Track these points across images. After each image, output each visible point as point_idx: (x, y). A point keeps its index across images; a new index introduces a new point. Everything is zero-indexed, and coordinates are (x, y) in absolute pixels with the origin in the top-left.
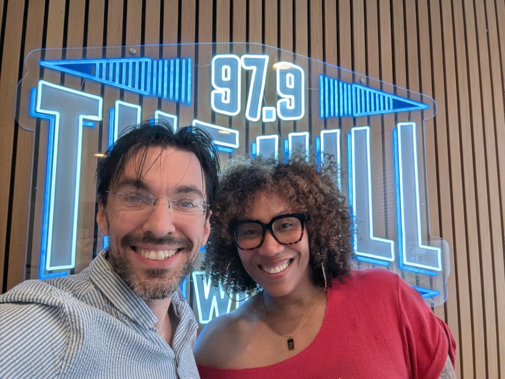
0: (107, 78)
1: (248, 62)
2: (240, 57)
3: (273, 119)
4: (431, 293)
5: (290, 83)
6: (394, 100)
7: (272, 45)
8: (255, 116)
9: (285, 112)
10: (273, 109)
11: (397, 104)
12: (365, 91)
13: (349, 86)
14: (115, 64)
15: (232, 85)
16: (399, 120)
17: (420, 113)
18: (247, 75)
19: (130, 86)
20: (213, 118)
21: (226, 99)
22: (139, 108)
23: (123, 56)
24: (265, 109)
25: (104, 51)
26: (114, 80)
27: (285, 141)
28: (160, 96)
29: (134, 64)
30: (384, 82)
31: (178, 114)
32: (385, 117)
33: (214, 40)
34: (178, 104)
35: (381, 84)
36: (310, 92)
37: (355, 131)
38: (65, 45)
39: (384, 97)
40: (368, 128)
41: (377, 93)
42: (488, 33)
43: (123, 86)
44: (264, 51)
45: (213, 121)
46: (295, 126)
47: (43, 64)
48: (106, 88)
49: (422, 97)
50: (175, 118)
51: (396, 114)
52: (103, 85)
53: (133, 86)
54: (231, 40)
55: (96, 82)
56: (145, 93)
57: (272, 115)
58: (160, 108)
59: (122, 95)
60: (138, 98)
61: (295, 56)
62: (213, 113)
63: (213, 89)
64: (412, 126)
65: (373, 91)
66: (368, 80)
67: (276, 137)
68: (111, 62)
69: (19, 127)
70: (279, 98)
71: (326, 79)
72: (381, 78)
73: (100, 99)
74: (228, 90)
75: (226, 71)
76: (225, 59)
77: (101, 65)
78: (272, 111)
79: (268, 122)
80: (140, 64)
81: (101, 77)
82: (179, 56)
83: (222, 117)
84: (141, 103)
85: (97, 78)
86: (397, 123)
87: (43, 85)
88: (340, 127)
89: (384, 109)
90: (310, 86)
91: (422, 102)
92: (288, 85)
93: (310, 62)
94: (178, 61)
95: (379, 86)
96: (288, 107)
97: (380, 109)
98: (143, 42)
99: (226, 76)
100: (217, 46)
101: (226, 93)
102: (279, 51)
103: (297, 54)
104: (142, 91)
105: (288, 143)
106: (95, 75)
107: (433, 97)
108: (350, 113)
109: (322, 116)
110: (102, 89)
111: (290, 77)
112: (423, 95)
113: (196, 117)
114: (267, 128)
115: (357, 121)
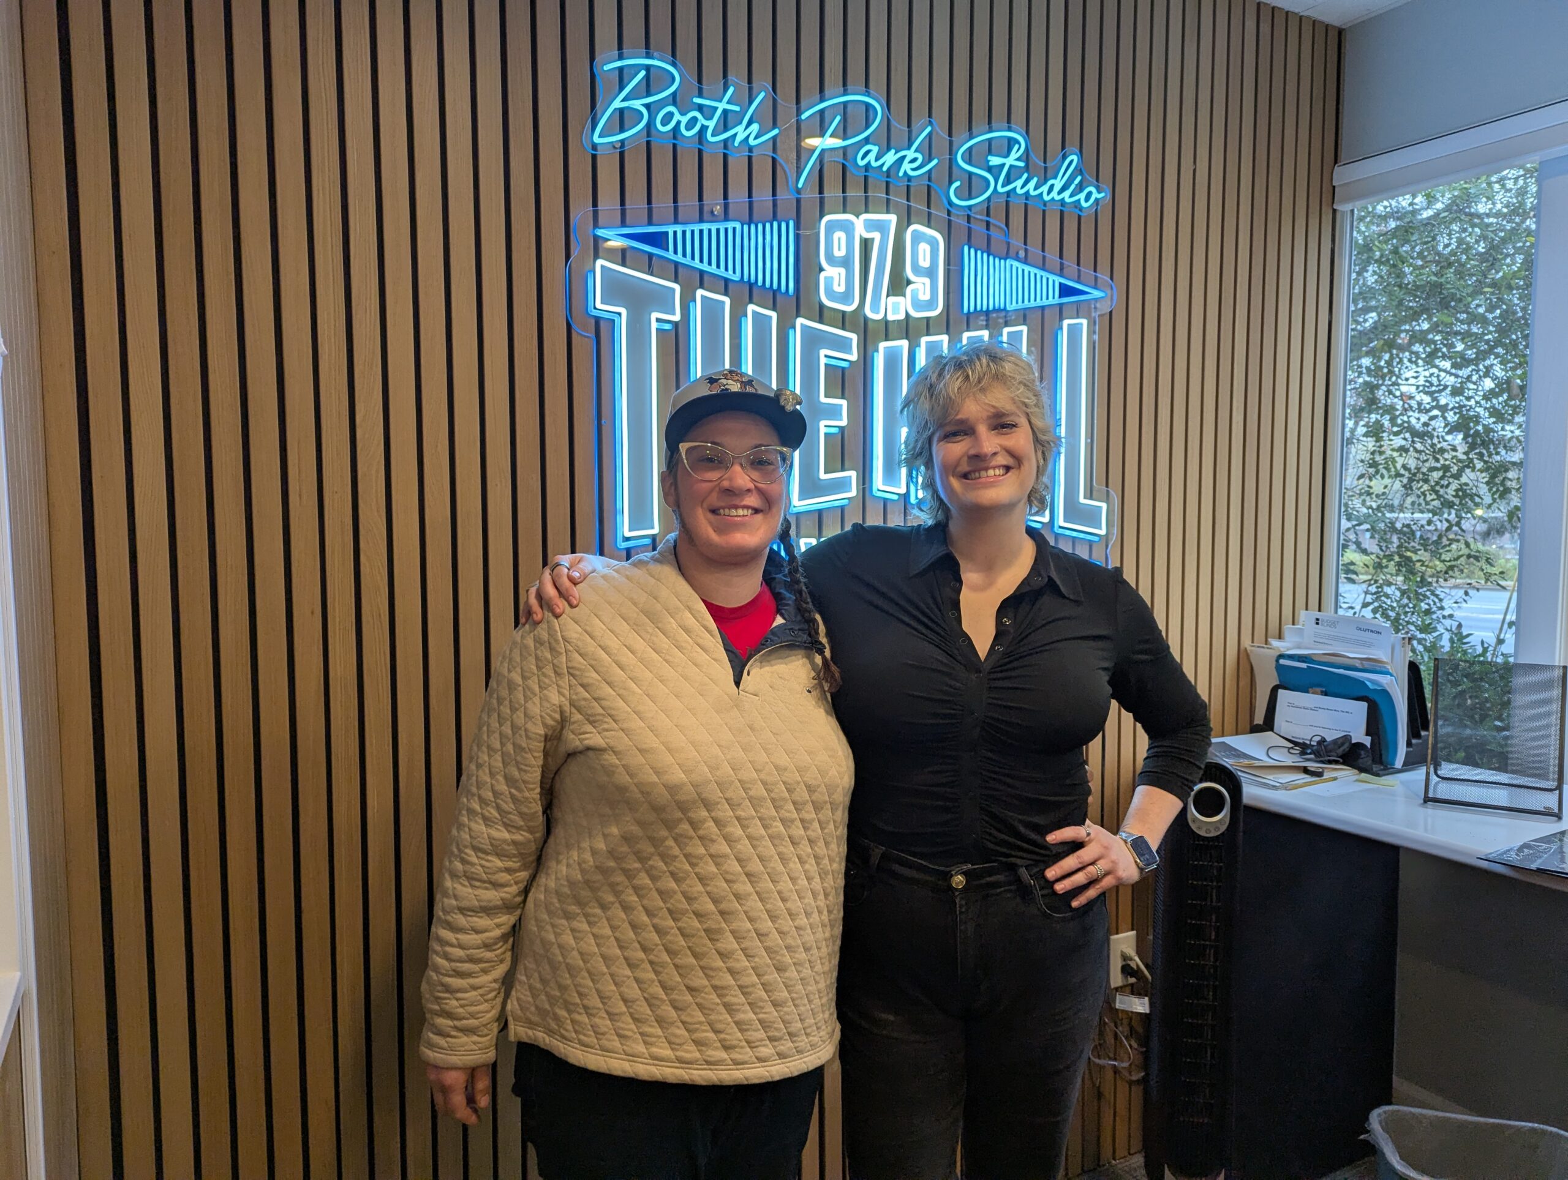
0: (684, 255)
1: (870, 226)
2: (858, 217)
3: (902, 316)
5: (924, 260)
6: (1060, 284)
7: (899, 199)
8: (878, 312)
9: (917, 305)
10: (900, 299)
11: (1065, 291)
12: (1023, 270)
13: (1002, 261)
14: (693, 232)
15: (846, 262)
16: (1064, 315)
17: (1093, 303)
18: (866, 244)
19: (714, 265)
20: (821, 314)
21: (839, 285)
22: (727, 300)
23: (701, 220)
24: (892, 299)
25: (676, 209)
27: (917, 349)
28: (753, 283)
29: (718, 231)
30: (1048, 255)
31: (777, 309)
32: (1047, 312)
33: (821, 192)
34: (775, 293)
35: (1044, 257)
36: (949, 270)
37: (1008, 333)
38: (623, 202)
39: (1048, 279)
40: (1024, 328)
41: (1039, 273)
42: (1195, 171)
43: (705, 267)
44: (887, 208)
45: (821, 321)
46: (928, 326)
47: (600, 232)
48: (680, 270)
49: (1096, 278)
50: (774, 315)
51: (1061, 305)
52: (677, 264)
53: (718, 266)
54: (844, 191)
55: (668, 261)
56: (736, 277)
57: (899, 309)
58: (751, 301)
59: (702, 279)
60: (723, 283)
61: (929, 214)
62: (822, 306)
63: (821, 269)
64: (1081, 324)
65: (1033, 270)
66: (1026, 251)
67: (904, 344)
68: (688, 229)
69: (573, 331)
70: (909, 282)
71: (972, 251)
72: (1043, 251)
73: (677, 287)
74: (843, 271)
75: (839, 239)
76: (838, 221)
77: (675, 233)
78: (898, 303)
79: (894, 321)
80: (726, 230)
81: (676, 252)
82: (775, 217)
83: (832, 314)
84: (726, 293)
85: (670, 255)
86: (1063, 320)
87: (602, 267)
88: (987, 327)
89: (1047, 298)
90: (949, 264)
91: (1095, 287)
92: (921, 262)
93: (950, 221)
94: (775, 224)
95: (1040, 263)
96: (921, 297)
97: (1041, 299)
98: (726, 197)
99: (839, 249)
100: (826, 199)
101: (839, 275)
102: (909, 207)
103: (932, 211)
104: (729, 275)
105: (920, 352)
106: (667, 250)
107: (1112, 279)
108: (1002, 306)
109: (966, 310)
110: (676, 272)
111: (924, 248)
112: (1099, 276)
113: (798, 315)
114: (892, 329)
115: (1011, 317)
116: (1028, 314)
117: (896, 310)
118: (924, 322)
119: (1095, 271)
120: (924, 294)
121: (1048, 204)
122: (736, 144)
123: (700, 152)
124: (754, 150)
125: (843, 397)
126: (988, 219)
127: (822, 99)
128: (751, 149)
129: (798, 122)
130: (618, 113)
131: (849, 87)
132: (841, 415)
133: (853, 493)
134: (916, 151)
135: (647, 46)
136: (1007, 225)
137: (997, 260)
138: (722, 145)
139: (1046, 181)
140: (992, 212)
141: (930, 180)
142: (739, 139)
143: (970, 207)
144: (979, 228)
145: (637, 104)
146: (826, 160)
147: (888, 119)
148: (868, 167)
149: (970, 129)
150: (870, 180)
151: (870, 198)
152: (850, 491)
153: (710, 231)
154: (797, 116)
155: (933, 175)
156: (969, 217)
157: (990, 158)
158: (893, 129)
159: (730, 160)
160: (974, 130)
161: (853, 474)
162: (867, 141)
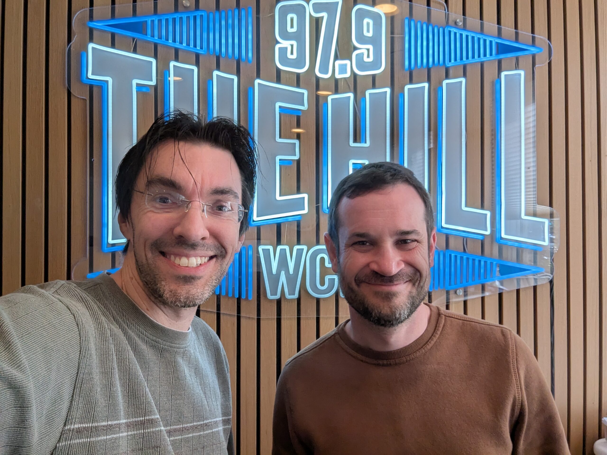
5: (368, 31)
6: (497, 44)
17: (531, 58)
19: (184, 44)
21: (292, 53)
24: (338, 62)
26: (167, 39)
28: (218, 54)
30: (486, 22)
31: (238, 73)
38: (113, 2)
40: (463, 80)
45: (278, 80)
48: (159, 48)
49: (533, 38)
62: (278, 71)
63: (278, 42)
64: (520, 75)
69: (72, 96)
70: (355, 48)
72: (481, 19)
74: (294, 43)
75: (292, 20)
79: (342, 78)
80: (195, 18)
82: (238, 6)
85: (148, 37)
86: (502, 72)
88: (429, 80)
92: (365, 33)
96: (366, 59)
97: (479, 56)
99: (292, 26)
101: (292, 46)
107: (549, 37)
112: (536, 36)
113: (258, 76)
114: (341, 85)
115: (451, 72)
116: (468, 68)
117: (343, 69)
118: (371, 79)
119: (533, 32)
120: (368, 56)
133: (306, 211)
136: (446, 1)
144: (420, 6)
152: (304, 209)
161: (306, 196)
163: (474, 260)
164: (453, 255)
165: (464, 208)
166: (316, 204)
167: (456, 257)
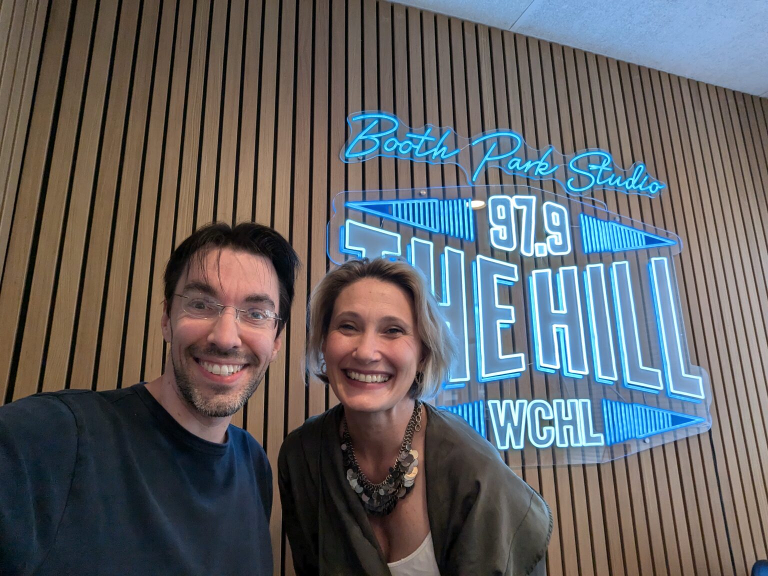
0: (403, 217)
1: (519, 202)
3: (545, 254)
4: (697, 420)
5: (556, 222)
6: (646, 237)
7: (536, 188)
8: (529, 252)
9: (555, 248)
10: (543, 244)
11: (649, 241)
12: (620, 229)
13: (606, 223)
14: (408, 205)
15: (506, 222)
16: (651, 255)
17: (668, 248)
18: (518, 213)
19: (422, 223)
20: (493, 253)
21: (503, 236)
22: (431, 244)
23: (413, 198)
24: (538, 244)
25: (397, 192)
26: (408, 219)
27: (557, 275)
28: (447, 234)
29: (424, 204)
30: (634, 220)
31: (463, 250)
32: (639, 252)
33: (487, 183)
34: (462, 240)
35: (632, 222)
37: (617, 266)
38: (364, 188)
39: (637, 234)
40: (627, 263)
41: (631, 230)
43: (416, 224)
44: (530, 192)
45: (493, 256)
46: (563, 261)
47: (349, 205)
48: (401, 226)
49: (667, 233)
50: (462, 253)
51: (648, 250)
52: (398, 223)
53: (425, 224)
54: (501, 183)
55: (393, 221)
56: (437, 231)
57: (543, 250)
59: (415, 231)
60: (428, 234)
61: (556, 197)
62: (492, 249)
63: (490, 227)
64: (663, 261)
65: (627, 229)
66: (620, 217)
67: (549, 271)
68: (405, 203)
70: (547, 235)
71: (586, 217)
72: (631, 217)
73: (399, 236)
74: (505, 228)
75: (501, 210)
76: (499, 199)
77: (397, 205)
78: (542, 247)
79: (540, 257)
80: (429, 204)
81: (397, 216)
82: (459, 196)
83: (500, 253)
84: (430, 240)
85: (394, 218)
86: (650, 258)
87: (350, 224)
88: (601, 262)
90: (572, 224)
91: (668, 238)
92: (554, 223)
93: (569, 201)
94: (460, 201)
95: (630, 224)
96: (557, 243)
97: (635, 245)
98: (428, 185)
99: (501, 215)
101: (503, 229)
102: (543, 193)
103: (558, 195)
104: (432, 229)
105: (559, 276)
106: (392, 215)
107: (677, 233)
108: (610, 248)
109: (586, 251)
110: (398, 228)
111: (555, 215)
112: (669, 232)
113: (477, 253)
114: (540, 262)
115: (616, 256)
116: (627, 254)
117: (541, 250)
118: (560, 258)
119: (666, 229)
120: (558, 241)
121: (630, 191)
122: (433, 158)
123: (412, 162)
124: (445, 161)
125: (511, 303)
126: (593, 199)
127: (484, 135)
128: (442, 161)
129: (471, 147)
130: (361, 141)
131: (499, 129)
132: (510, 316)
133: (523, 368)
134: (543, 162)
135: (379, 108)
136: (605, 201)
137: (602, 223)
138: (425, 158)
139: (626, 179)
140: (595, 195)
141: (554, 177)
142: (435, 154)
143: (581, 193)
144: (588, 205)
145: (374, 137)
146: (490, 166)
147: (525, 146)
148: (515, 170)
149: (575, 150)
150: (517, 178)
151: (518, 188)
152: (521, 366)
153: (419, 204)
154: (470, 143)
155: (556, 175)
156: (581, 199)
157: (589, 166)
158: (528, 151)
159: (430, 167)
160: (578, 151)
161: (522, 355)
162: (513, 156)
163: (654, 412)
164: (639, 407)
165: (641, 367)
166: (530, 363)
167: (641, 409)
